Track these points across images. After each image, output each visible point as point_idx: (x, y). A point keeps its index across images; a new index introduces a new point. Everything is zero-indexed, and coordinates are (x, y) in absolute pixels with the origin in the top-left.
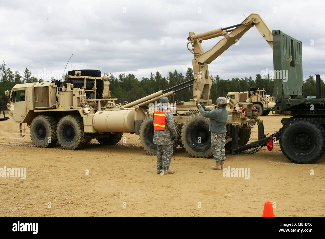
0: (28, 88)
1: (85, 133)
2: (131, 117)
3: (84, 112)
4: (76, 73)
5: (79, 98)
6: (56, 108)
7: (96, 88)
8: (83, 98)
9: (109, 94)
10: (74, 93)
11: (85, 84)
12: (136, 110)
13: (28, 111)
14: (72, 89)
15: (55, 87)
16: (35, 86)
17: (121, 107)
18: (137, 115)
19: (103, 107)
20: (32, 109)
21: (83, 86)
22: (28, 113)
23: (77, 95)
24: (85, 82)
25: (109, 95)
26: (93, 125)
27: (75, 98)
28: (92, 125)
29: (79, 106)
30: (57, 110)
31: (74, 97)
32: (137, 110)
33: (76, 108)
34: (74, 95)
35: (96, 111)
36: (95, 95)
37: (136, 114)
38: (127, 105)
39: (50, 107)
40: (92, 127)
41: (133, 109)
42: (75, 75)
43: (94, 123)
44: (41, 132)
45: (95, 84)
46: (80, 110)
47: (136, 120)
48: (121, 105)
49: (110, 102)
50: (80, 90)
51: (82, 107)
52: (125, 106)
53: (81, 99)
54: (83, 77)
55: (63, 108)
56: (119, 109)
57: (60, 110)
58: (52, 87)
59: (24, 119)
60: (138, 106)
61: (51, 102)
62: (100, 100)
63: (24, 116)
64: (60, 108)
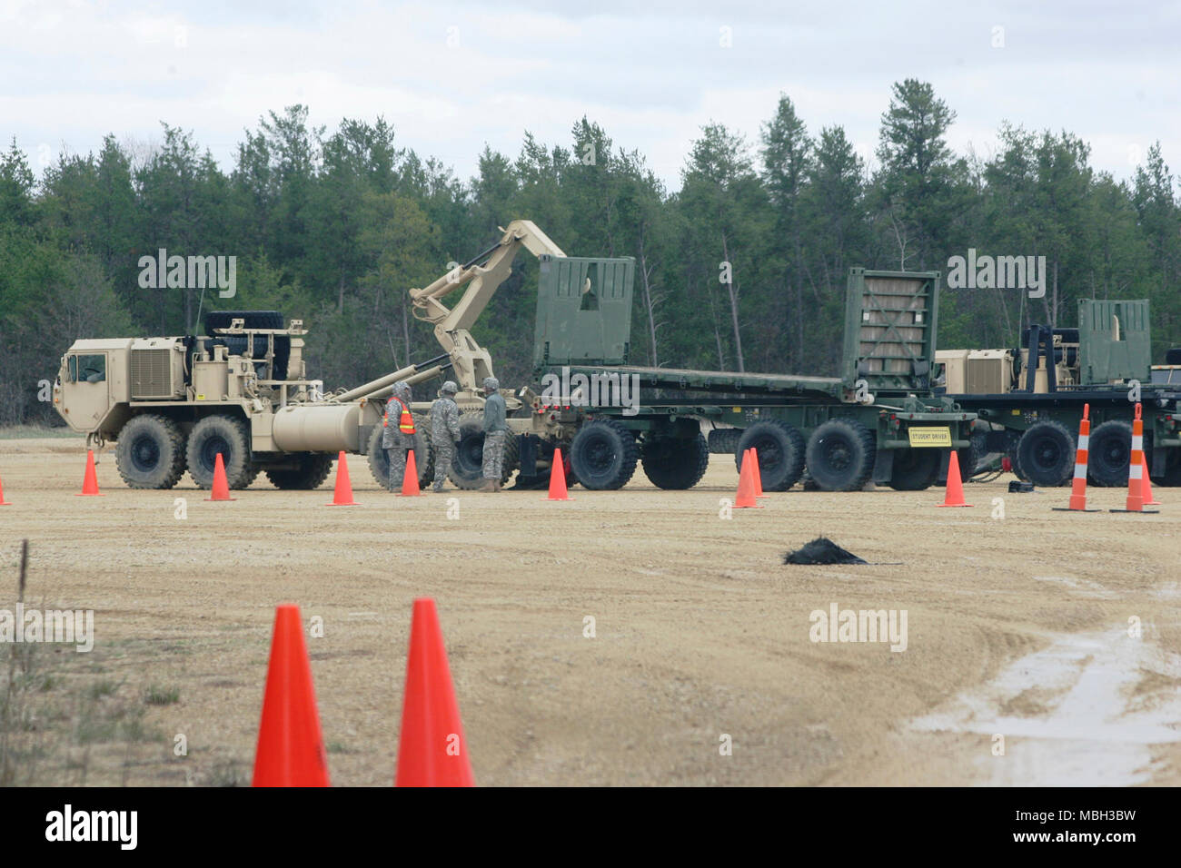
0: (114, 350)
1: (255, 453)
2: (352, 420)
3: (253, 409)
4: (234, 324)
5: (241, 378)
6: (185, 399)
7: (274, 355)
8: (251, 379)
9: (301, 368)
10: (230, 368)
11: (251, 346)
12: (361, 405)
13: (113, 405)
14: (225, 359)
15: (182, 352)
16: (133, 347)
17: (333, 400)
18: (364, 416)
19: (291, 400)
20: (124, 400)
21: (246, 350)
22: (111, 409)
23: (238, 372)
24: (251, 341)
25: (301, 371)
26: (272, 435)
27: (233, 379)
28: (270, 434)
29: (241, 395)
30: (189, 403)
31: (230, 375)
32: (364, 405)
33: (234, 399)
34: (231, 371)
35: (275, 408)
36: (271, 371)
37: (361, 412)
38: (343, 396)
39: (172, 395)
40: (270, 440)
41: (356, 404)
42: (232, 328)
43: (275, 433)
44: (145, 452)
45: (271, 346)
46: (245, 403)
47: (360, 424)
48: (331, 395)
49: (302, 388)
50: (244, 361)
51: (247, 396)
52: (341, 397)
53: (246, 381)
54: (247, 331)
55: (203, 398)
56: (328, 403)
57: (195, 403)
58: (178, 351)
59: (100, 424)
60: (366, 398)
61: (175, 384)
62: (284, 383)
63: (100, 414)
64: (197, 398)
